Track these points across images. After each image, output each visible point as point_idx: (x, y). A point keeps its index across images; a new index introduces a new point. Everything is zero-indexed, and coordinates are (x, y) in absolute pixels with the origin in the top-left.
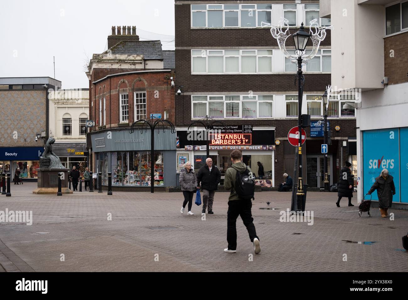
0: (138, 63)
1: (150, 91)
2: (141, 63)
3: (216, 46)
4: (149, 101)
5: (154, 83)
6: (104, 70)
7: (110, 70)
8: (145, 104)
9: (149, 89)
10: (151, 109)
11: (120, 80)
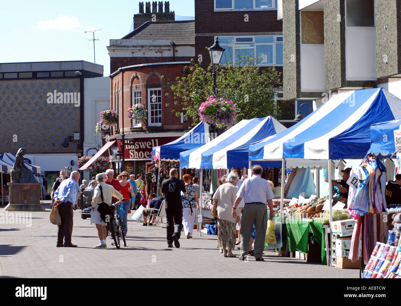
0: (166, 50)
1: (166, 88)
2: (169, 50)
3: (245, 32)
4: (165, 100)
5: (170, 78)
6: (124, 59)
7: (130, 59)
8: (161, 104)
9: (165, 86)
10: (167, 110)
11: (132, 74)
